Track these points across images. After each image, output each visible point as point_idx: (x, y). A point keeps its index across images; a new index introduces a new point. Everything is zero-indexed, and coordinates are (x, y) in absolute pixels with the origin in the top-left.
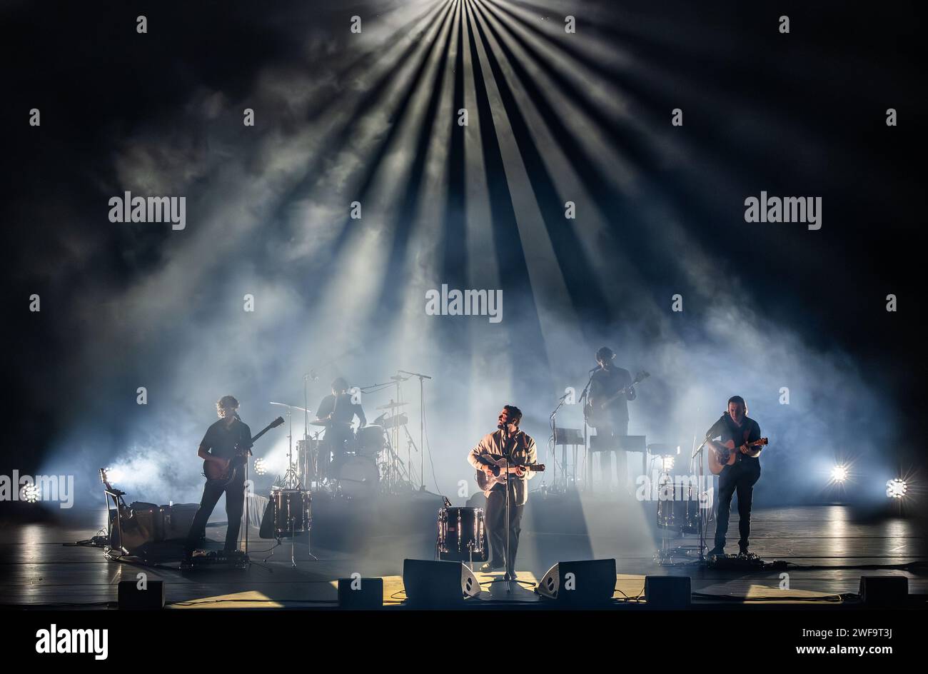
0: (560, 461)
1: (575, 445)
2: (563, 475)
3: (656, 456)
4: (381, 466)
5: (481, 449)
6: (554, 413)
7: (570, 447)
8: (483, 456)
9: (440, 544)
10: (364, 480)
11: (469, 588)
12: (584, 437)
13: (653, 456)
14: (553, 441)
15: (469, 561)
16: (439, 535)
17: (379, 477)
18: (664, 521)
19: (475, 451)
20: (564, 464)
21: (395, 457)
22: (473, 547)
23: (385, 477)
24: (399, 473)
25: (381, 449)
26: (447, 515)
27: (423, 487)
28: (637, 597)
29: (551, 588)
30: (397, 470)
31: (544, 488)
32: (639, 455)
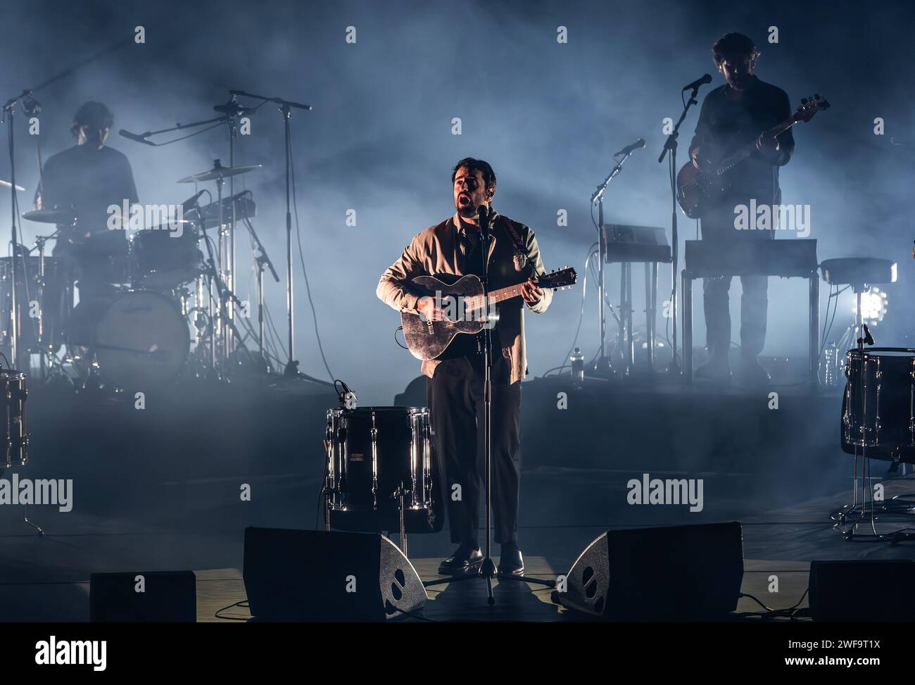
0: (616, 301)
1: (651, 264)
2: (622, 332)
3: (841, 287)
4: (195, 316)
5: (408, 265)
6: (600, 188)
7: (638, 269)
8: (415, 280)
9: (330, 492)
10: (154, 348)
11: (397, 594)
12: (670, 244)
13: (834, 289)
14: (598, 255)
15: (399, 531)
16: (328, 472)
17: (188, 341)
18: (856, 435)
19: (395, 273)
20: (626, 308)
21: (225, 295)
22: (408, 501)
23: (201, 344)
24: (236, 333)
25: (192, 276)
26: (344, 424)
27: (292, 365)
28: (792, 610)
29: (591, 590)
30: (232, 326)
31: (578, 365)
32: (800, 285)
